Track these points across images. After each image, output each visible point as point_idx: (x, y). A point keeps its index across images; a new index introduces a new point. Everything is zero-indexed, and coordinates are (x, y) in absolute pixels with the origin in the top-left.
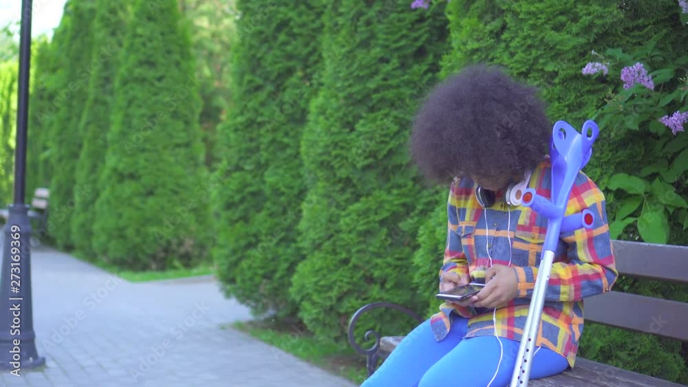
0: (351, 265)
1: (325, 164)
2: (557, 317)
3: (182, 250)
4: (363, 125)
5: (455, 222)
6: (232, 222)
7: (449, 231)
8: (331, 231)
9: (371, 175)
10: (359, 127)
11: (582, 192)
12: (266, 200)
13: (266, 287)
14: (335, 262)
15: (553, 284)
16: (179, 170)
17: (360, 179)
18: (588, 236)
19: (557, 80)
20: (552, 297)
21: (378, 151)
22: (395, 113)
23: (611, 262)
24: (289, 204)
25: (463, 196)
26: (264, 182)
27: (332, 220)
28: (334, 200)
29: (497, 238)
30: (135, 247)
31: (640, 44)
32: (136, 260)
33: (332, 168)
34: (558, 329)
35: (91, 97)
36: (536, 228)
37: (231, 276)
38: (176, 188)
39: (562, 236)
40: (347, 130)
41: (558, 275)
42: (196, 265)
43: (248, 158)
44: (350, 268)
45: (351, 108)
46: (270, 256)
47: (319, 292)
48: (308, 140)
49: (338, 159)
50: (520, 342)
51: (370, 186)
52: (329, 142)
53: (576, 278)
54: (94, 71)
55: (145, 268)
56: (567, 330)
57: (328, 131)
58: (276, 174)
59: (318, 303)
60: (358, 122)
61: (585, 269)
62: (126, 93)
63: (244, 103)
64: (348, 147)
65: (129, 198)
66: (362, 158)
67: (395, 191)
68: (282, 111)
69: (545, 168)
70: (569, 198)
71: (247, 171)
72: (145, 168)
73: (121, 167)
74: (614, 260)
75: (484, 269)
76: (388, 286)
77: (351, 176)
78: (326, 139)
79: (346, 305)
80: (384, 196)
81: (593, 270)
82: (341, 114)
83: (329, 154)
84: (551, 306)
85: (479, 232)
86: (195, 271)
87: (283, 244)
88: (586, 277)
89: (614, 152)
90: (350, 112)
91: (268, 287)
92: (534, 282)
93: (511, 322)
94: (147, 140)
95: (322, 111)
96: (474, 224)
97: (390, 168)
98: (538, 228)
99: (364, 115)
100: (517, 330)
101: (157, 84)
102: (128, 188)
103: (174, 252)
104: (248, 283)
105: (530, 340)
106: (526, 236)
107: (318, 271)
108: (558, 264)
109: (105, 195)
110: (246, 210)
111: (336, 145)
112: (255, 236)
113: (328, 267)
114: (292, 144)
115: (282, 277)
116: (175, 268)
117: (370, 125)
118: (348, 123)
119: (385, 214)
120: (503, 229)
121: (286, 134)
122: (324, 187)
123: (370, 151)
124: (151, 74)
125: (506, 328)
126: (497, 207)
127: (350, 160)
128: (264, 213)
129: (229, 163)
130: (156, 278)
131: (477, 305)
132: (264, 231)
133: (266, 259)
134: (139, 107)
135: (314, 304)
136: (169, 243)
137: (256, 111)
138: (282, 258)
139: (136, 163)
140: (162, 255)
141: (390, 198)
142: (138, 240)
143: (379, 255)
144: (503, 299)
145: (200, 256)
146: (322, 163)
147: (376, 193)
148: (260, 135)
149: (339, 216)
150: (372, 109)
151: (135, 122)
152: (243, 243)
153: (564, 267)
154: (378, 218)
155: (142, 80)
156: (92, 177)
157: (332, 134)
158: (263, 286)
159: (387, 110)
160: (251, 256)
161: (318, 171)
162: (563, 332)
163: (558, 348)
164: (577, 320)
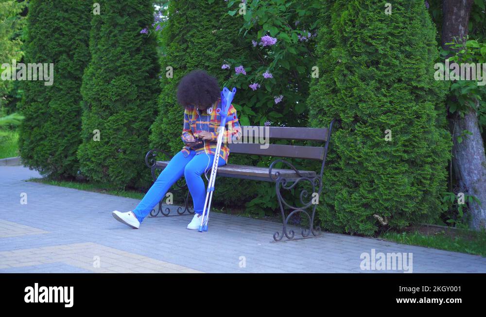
0: (110, 144)
1: (97, 99)
2: (223, 149)
4: (115, 82)
5: (188, 120)
7: (185, 123)
9: (118, 104)
10: (112, 83)
11: (231, 109)
12: (51, 116)
17: (113, 106)
18: (232, 122)
19: (209, 69)
21: (122, 93)
22: (128, 77)
25: (191, 111)
26: (49, 107)
28: (101, 115)
29: (204, 124)
31: (238, 56)
33: (100, 101)
34: (223, 152)
36: (217, 120)
37: (30, 155)
40: (107, 84)
43: (39, 95)
45: (108, 74)
46: (53, 144)
47: (95, 157)
49: (103, 97)
50: (214, 155)
51: (118, 109)
52: (99, 89)
57: (98, 84)
58: (56, 103)
59: (94, 162)
60: (112, 80)
64: (108, 91)
66: (115, 96)
67: (129, 111)
71: (39, 102)
76: (128, 152)
77: (109, 104)
78: (97, 88)
79: (108, 162)
80: (125, 113)
82: (103, 76)
83: (98, 94)
85: (198, 122)
87: (61, 138)
90: (107, 76)
91: (52, 159)
93: (209, 150)
95: (93, 75)
96: (195, 120)
97: (127, 101)
99: (114, 77)
100: (212, 152)
104: (41, 158)
106: (214, 123)
110: (39, 122)
111: (102, 90)
112: (44, 134)
117: (118, 82)
118: (107, 81)
119: (126, 121)
120: (206, 121)
121: (61, 84)
123: (119, 93)
126: (203, 115)
127: (109, 97)
128: (49, 123)
132: (49, 132)
133: (51, 145)
141: (127, 114)
143: (122, 139)
146: (95, 99)
147: (121, 112)
150: (117, 75)
152: (38, 138)
154: (122, 123)
157: (100, 86)
158: (49, 159)
159: (125, 75)
160: (42, 144)
161: (92, 102)
162: (225, 153)
163: (224, 158)
164: (228, 149)
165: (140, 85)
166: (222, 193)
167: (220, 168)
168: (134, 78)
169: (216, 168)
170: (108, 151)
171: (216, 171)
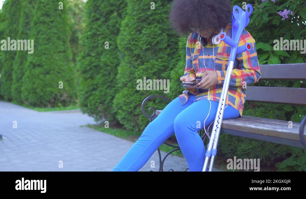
1: (129, 48)
2: (235, 93)
3: (62, 99)
4: (146, 31)
5: (190, 55)
6: (86, 79)
7: (187, 59)
8: (131, 78)
9: (149, 53)
10: (143, 32)
11: (245, 38)
12: (101, 68)
13: (101, 108)
14: (133, 92)
15: (233, 78)
16: (60, 63)
17: (144, 55)
18: (248, 57)
20: (233, 84)
21: (152, 42)
22: (159, 25)
23: (258, 69)
24: (112, 70)
25: (193, 43)
26: (100, 61)
27: (132, 73)
28: (133, 64)
29: (208, 59)
30: (41, 97)
32: (41, 103)
33: (132, 50)
34: (235, 98)
35: (20, 31)
36: (225, 54)
37: (85, 103)
38: (59, 71)
39: (237, 57)
40: (139, 33)
41: (235, 74)
42: (68, 105)
43: (93, 50)
44: (139, 94)
45: (140, 23)
46: (103, 94)
47: (126, 105)
48: (120, 39)
49: (134, 46)
50: (218, 102)
51: (148, 58)
52: (130, 38)
53: (243, 76)
54: (22, 20)
55: (45, 106)
56: (239, 99)
57: (130, 34)
58: (106, 57)
59: (125, 110)
60: (143, 30)
61: (247, 71)
62: (36, 28)
63: (91, 26)
64: (139, 40)
65: (38, 75)
66: (145, 45)
67: (160, 60)
68: (108, 29)
69: (229, 28)
70: (240, 40)
71: (92, 56)
72: (45, 62)
73: (34, 61)
74: (259, 68)
75: (203, 72)
76: (157, 102)
77: (140, 53)
78: (129, 37)
79: (138, 110)
80: (155, 62)
81: (250, 72)
82: (135, 26)
83: (130, 44)
84: (232, 88)
85: (200, 57)
86: (68, 108)
87: (109, 88)
88: (247, 75)
89: (257, 33)
90: (139, 25)
91: (102, 107)
92: (225, 77)
93: (215, 95)
94: (46, 49)
95: (127, 25)
96: (198, 54)
97: (157, 49)
98: (226, 54)
99: (146, 26)
100: (217, 98)
101: (50, 24)
102: (37, 71)
103: (58, 99)
104: (93, 106)
105: (223, 100)
106: (221, 58)
107: (125, 96)
108: (235, 70)
109: (27, 74)
110: (92, 74)
111: (133, 39)
112: (96, 85)
113: (130, 94)
114: (113, 44)
115: (108, 103)
116: (59, 107)
117: (149, 30)
118: (139, 30)
119: (155, 70)
120: (211, 55)
122: (128, 59)
123: (149, 42)
124: (47, 20)
125: (213, 97)
126: (208, 46)
127: (140, 46)
128: (100, 75)
129: (85, 53)
130: (50, 110)
131: (200, 87)
132: (100, 83)
133: (101, 95)
134: (43, 34)
135: (124, 111)
136: (56, 95)
137: (97, 29)
138: (109, 94)
139: (41, 59)
140: (53, 101)
141: (157, 63)
142: (42, 94)
144: (211, 84)
145: (70, 102)
146: (127, 48)
147: (151, 61)
148: (98, 40)
149: (135, 72)
150: (149, 24)
151: (40, 41)
152: (91, 88)
153: (237, 71)
154: (152, 72)
155: (44, 23)
156: (21, 67)
157: (132, 35)
158: (100, 107)
159: (156, 24)
160: (94, 94)
161: (125, 52)
162: (237, 100)
163: (236, 107)
164: (243, 95)
165: (170, 33)
166: (246, 151)
167: (226, 122)
168: (166, 27)
169: (220, 121)
170: (138, 99)
171: (219, 126)
